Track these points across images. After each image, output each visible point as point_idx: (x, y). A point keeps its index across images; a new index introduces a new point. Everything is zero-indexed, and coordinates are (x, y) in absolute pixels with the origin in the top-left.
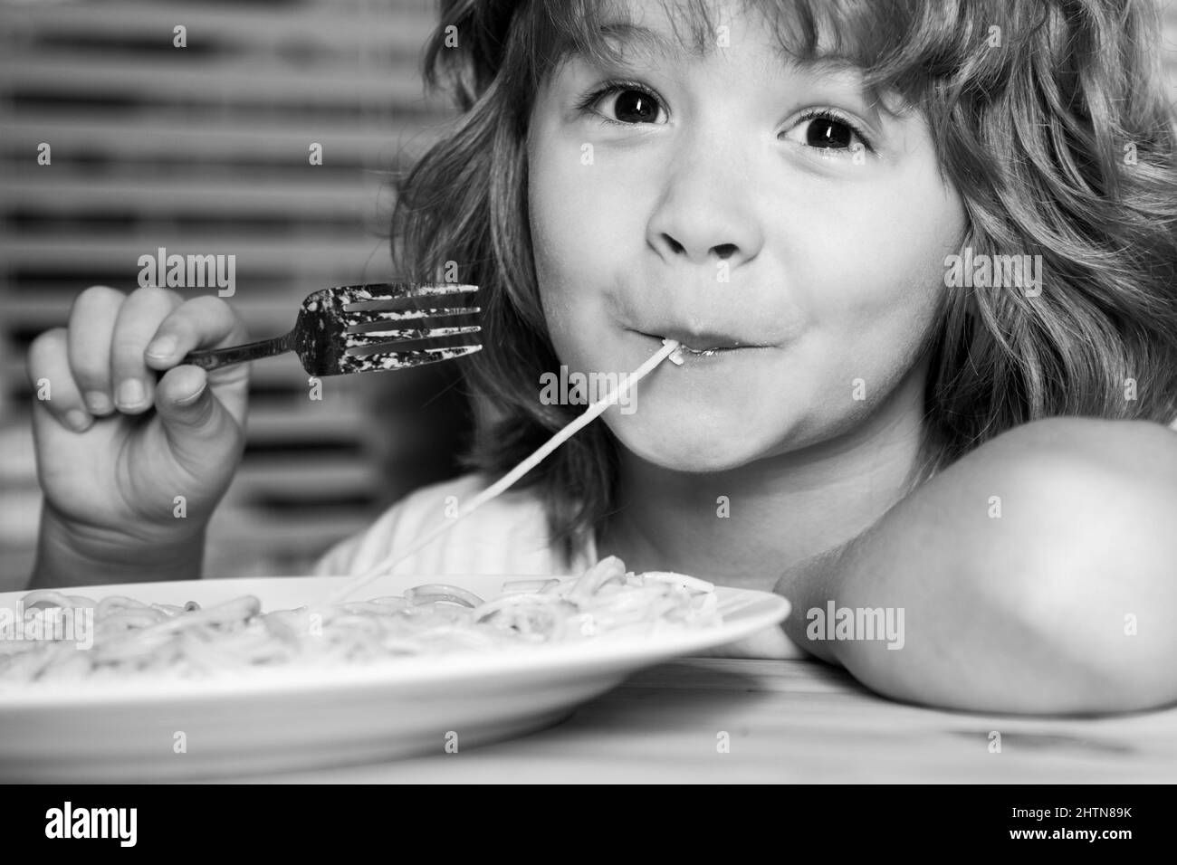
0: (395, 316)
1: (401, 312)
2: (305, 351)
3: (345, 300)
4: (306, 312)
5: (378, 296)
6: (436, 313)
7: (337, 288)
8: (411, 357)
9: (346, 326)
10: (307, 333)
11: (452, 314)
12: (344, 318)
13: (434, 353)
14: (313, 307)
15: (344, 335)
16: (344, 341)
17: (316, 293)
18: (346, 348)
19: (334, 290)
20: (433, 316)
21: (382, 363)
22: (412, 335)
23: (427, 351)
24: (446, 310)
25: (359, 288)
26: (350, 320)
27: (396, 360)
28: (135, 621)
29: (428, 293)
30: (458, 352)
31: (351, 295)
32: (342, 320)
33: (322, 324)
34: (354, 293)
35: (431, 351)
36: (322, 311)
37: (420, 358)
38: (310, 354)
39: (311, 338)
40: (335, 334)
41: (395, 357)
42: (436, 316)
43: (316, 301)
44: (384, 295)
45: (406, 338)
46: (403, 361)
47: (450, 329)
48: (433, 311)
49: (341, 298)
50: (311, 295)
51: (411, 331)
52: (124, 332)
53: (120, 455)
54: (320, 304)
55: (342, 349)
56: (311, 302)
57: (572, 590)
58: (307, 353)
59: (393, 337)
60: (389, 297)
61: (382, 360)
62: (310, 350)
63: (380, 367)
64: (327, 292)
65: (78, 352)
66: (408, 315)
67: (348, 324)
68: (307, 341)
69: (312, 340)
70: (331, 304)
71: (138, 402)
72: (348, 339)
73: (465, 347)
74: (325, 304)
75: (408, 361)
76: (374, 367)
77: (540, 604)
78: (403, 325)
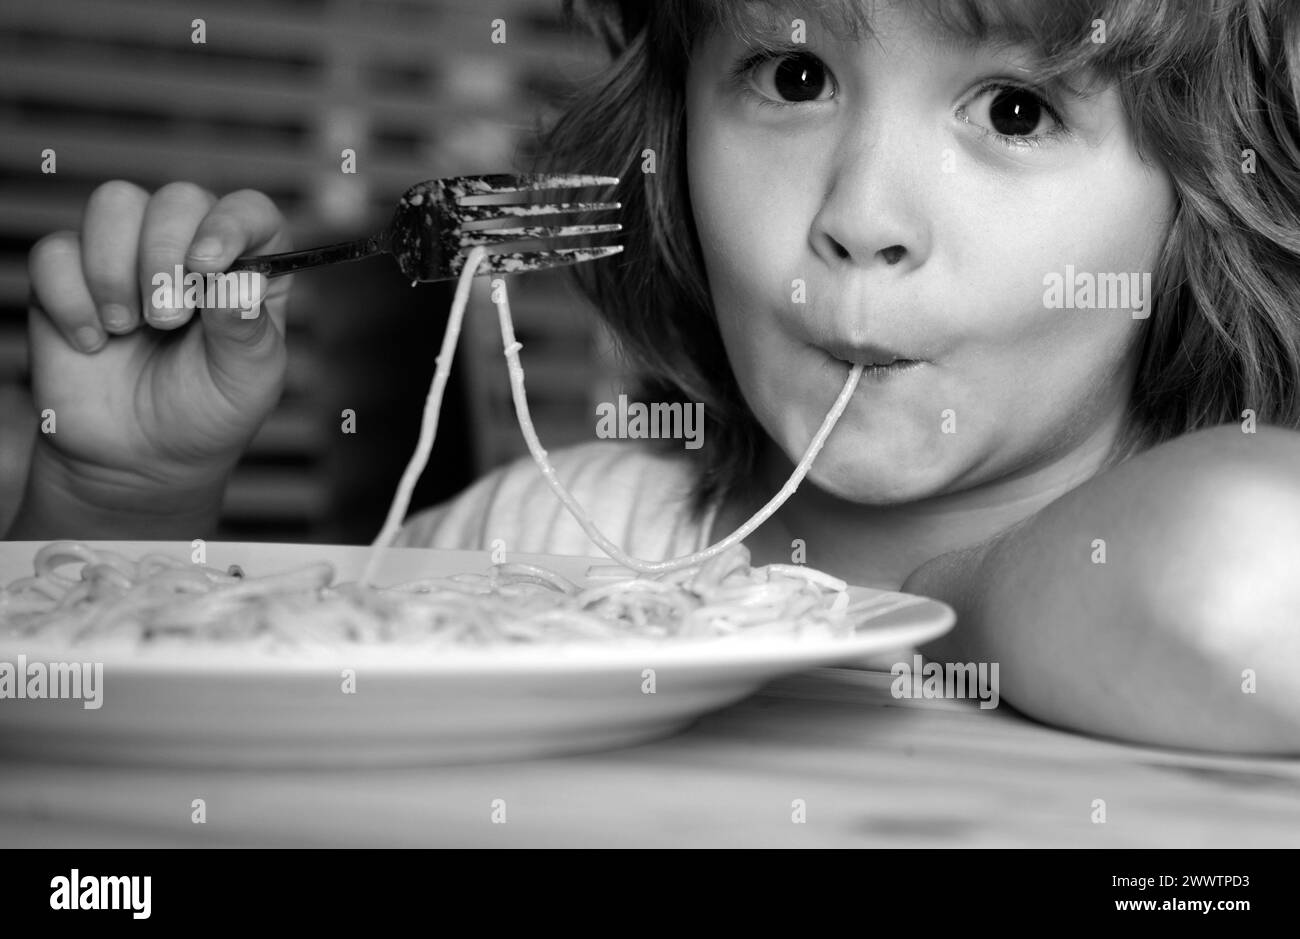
0: (519, 212)
1: (526, 205)
2: (406, 252)
3: (459, 192)
4: (408, 206)
5: (499, 188)
6: (569, 208)
7: (449, 178)
8: (537, 257)
9: (459, 221)
10: (409, 231)
11: (588, 209)
12: (458, 212)
13: (566, 255)
14: (418, 200)
15: (457, 232)
16: (457, 240)
17: (422, 184)
18: (459, 247)
19: (446, 182)
20: (564, 211)
21: (504, 265)
22: (541, 234)
23: (558, 251)
24: (581, 205)
25: (476, 178)
26: (464, 215)
27: (521, 262)
28: (186, 584)
29: (560, 186)
30: (594, 253)
31: (466, 187)
32: (454, 215)
33: (429, 220)
34: (469, 184)
35: (563, 252)
36: (429, 205)
37: (548, 259)
38: (413, 254)
39: (414, 236)
40: (446, 231)
41: (520, 258)
42: (569, 211)
43: (421, 194)
44: (506, 187)
45: (533, 236)
46: (529, 264)
47: (585, 227)
48: (565, 206)
49: (454, 190)
50: (415, 187)
51: (538, 229)
52: (157, 232)
53: (139, 381)
54: (426, 197)
55: (455, 248)
56: (415, 195)
57: (695, 578)
58: (409, 254)
59: (517, 236)
60: (513, 190)
61: (504, 261)
62: (412, 250)
63: (500, 269)
64: (437, 183)
65: (95, 257)
66: (535, 210)
67: (463, 221)
68: (409, 240)
69: (415, 238)
70: (441, 196)
71: (174, 315)
72: (462, 237)
73: (603, 248)
74: (433, 197)
75: (536, 263)
76: (494, 269)
77: (655, 593)
78: (528, 222)
